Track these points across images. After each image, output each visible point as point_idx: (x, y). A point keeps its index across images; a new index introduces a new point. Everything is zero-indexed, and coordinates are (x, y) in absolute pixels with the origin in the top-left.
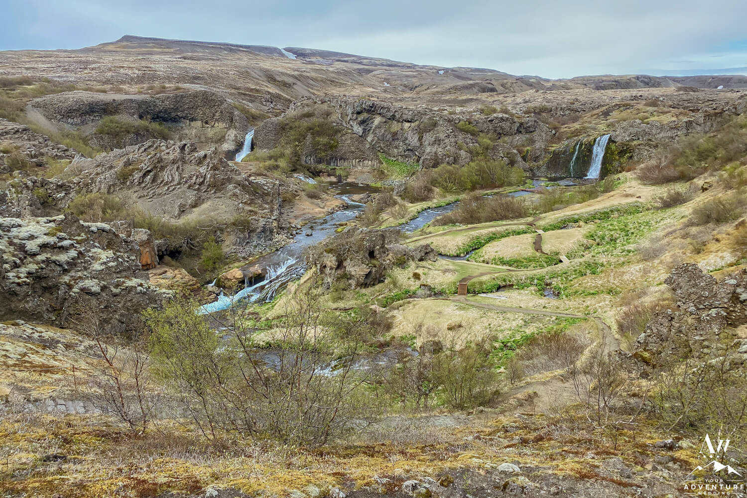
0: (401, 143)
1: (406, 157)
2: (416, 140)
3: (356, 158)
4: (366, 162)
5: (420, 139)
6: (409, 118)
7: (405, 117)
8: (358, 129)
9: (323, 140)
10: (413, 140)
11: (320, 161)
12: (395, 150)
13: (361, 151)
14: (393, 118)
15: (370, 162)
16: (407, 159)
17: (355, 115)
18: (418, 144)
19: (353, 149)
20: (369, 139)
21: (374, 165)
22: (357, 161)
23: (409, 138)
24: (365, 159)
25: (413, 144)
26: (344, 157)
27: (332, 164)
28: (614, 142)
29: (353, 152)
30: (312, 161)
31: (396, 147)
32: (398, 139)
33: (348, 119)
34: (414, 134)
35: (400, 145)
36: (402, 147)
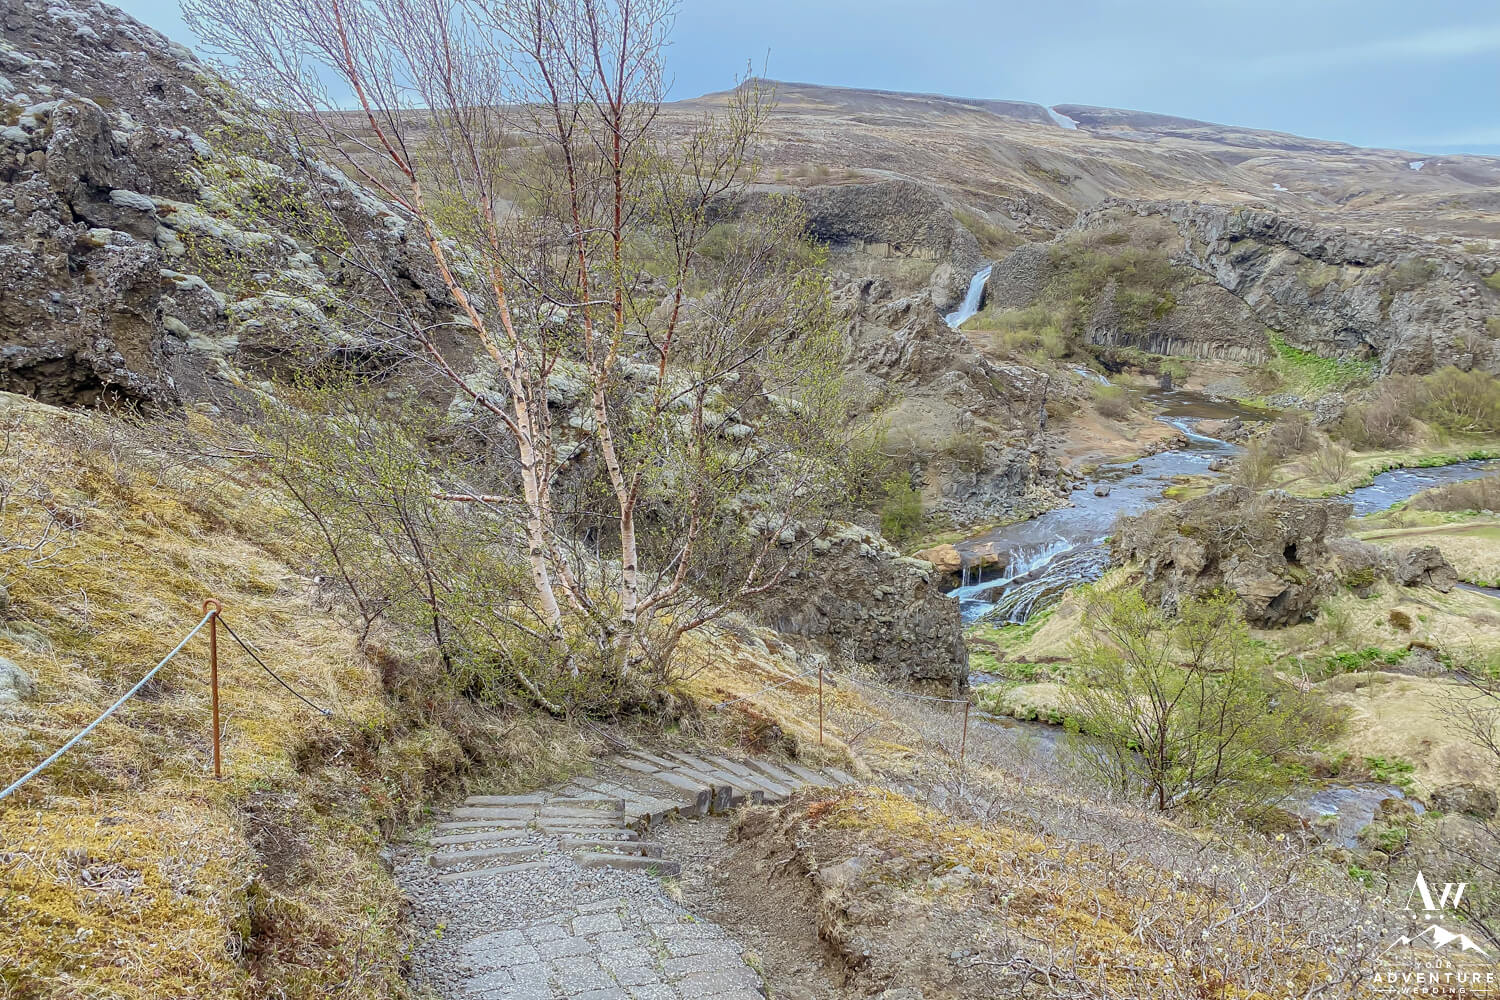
0: (1332, 312)
1: (1338, 346)
2: (1371, 308)
3: (1212, 340)
4: (1235, 350)
5: (1384, 306)
6: (1361, 256)
7: (1350, 253)
8: (1229, 276)
9: (1142, 295)
10: (1365, 308)
11: (1127, 340)
12: (1313, 329)
13: (1226, 323)
14: (1319, 254)
15: (1244, 351)
16: (1339, 351)
17: (1226, 244)
18: (1375, 319)
19: (1208, 318)
20: (1251, 299)
21: (1253, 358)
22: (1214, 345)
23: (1355, 303)
24: (1232, 343)
25: (1361, 316)
26: (1185, 336)
27: (1153, 350)
29: (1207, 326)
30: (1110, 339)
31: (1316, 322)
32: (1323, 303)
33: (1208, 252)
34: (1369, 294)
35: (1328, 316)
36: (1331, 321)
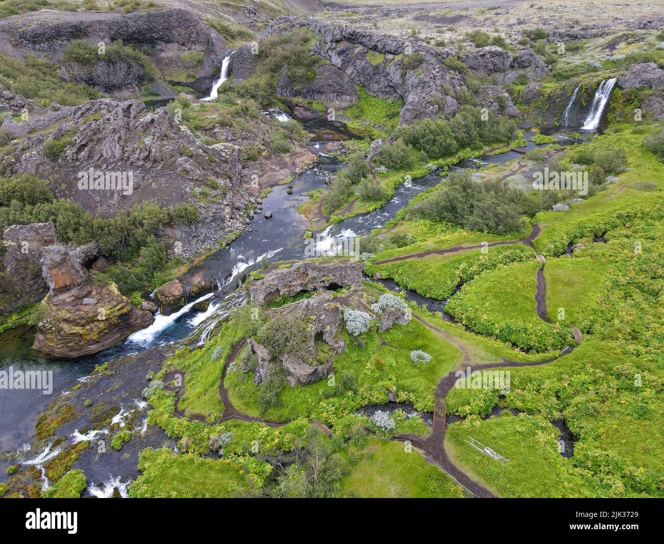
0: (383, 78)
1: (387, 94)
2: (398, 77)
3: (334, 92)
4: (344, 96)
5: (403, 76)
6: (393, 49)
7: (388, 48)
8: (337, 61)
9: (300, 71)
10: (396, 78)
11: (297, 93)
12: (376, 85)
13: (340, 85)
14: (375, 48)
15: (348, 97)
16: (388, 96)
17: (334, 44)
18: (400, 82)
19: (330, 82)
20: (349, 71)
21: (352, 101)
22: (335, 94)
23: (392, 74)
24: (343, 94)
25: (395, 81)
26: (321, 90)
27: (308, 98)
28: (621, 88)
29: (330, 86)
30: (288, 94)
31: (377, 82)
32: (379, 73)
33: (327, 48)
34: (396, 70)
35: (381, 80)
36: (384, 83)
